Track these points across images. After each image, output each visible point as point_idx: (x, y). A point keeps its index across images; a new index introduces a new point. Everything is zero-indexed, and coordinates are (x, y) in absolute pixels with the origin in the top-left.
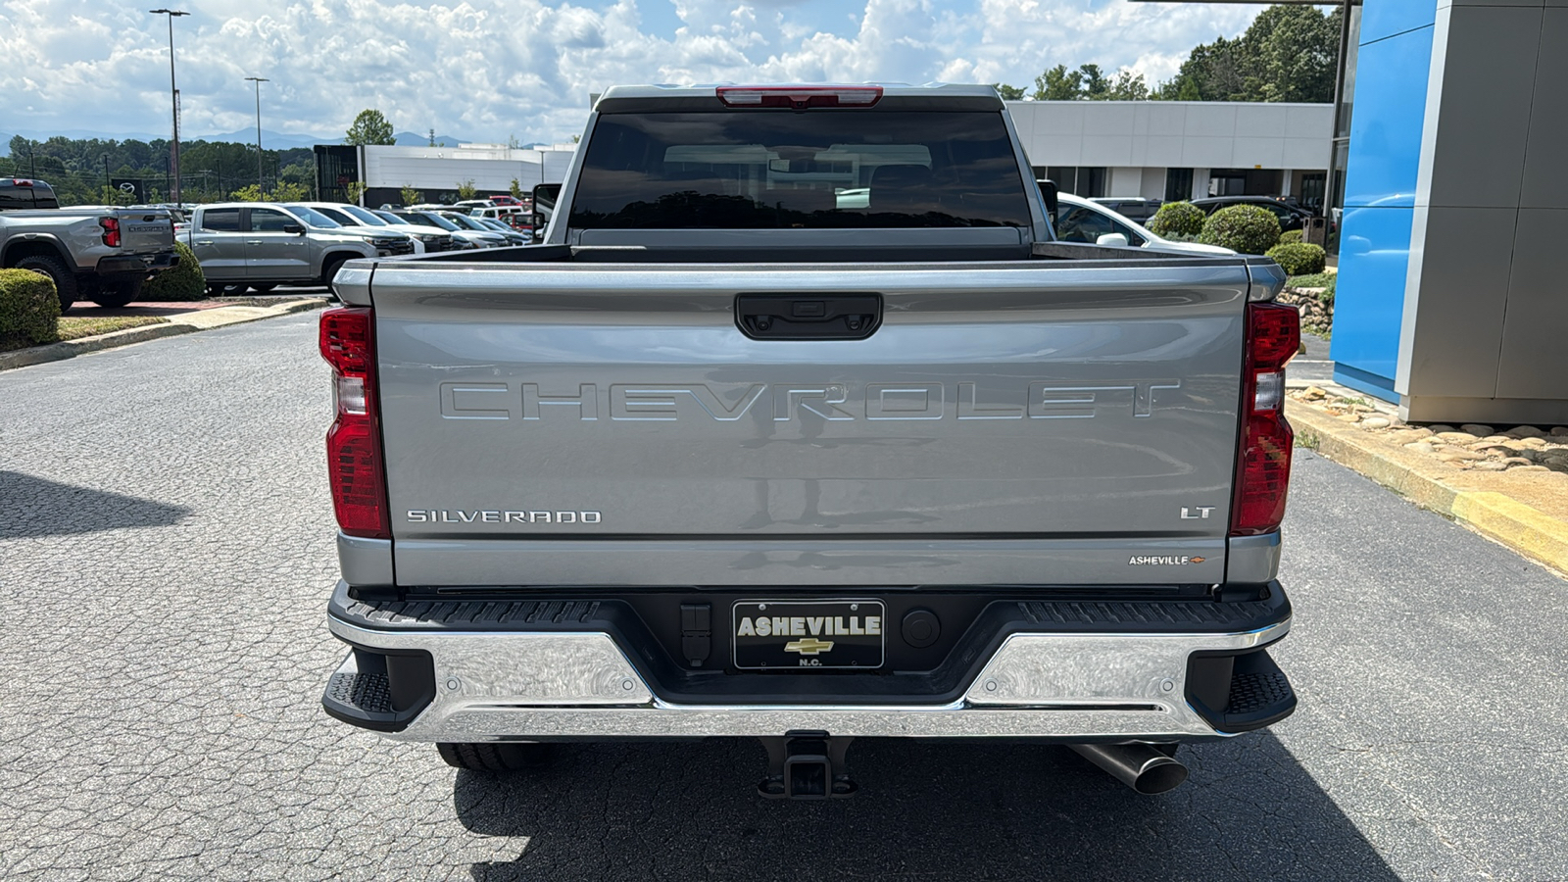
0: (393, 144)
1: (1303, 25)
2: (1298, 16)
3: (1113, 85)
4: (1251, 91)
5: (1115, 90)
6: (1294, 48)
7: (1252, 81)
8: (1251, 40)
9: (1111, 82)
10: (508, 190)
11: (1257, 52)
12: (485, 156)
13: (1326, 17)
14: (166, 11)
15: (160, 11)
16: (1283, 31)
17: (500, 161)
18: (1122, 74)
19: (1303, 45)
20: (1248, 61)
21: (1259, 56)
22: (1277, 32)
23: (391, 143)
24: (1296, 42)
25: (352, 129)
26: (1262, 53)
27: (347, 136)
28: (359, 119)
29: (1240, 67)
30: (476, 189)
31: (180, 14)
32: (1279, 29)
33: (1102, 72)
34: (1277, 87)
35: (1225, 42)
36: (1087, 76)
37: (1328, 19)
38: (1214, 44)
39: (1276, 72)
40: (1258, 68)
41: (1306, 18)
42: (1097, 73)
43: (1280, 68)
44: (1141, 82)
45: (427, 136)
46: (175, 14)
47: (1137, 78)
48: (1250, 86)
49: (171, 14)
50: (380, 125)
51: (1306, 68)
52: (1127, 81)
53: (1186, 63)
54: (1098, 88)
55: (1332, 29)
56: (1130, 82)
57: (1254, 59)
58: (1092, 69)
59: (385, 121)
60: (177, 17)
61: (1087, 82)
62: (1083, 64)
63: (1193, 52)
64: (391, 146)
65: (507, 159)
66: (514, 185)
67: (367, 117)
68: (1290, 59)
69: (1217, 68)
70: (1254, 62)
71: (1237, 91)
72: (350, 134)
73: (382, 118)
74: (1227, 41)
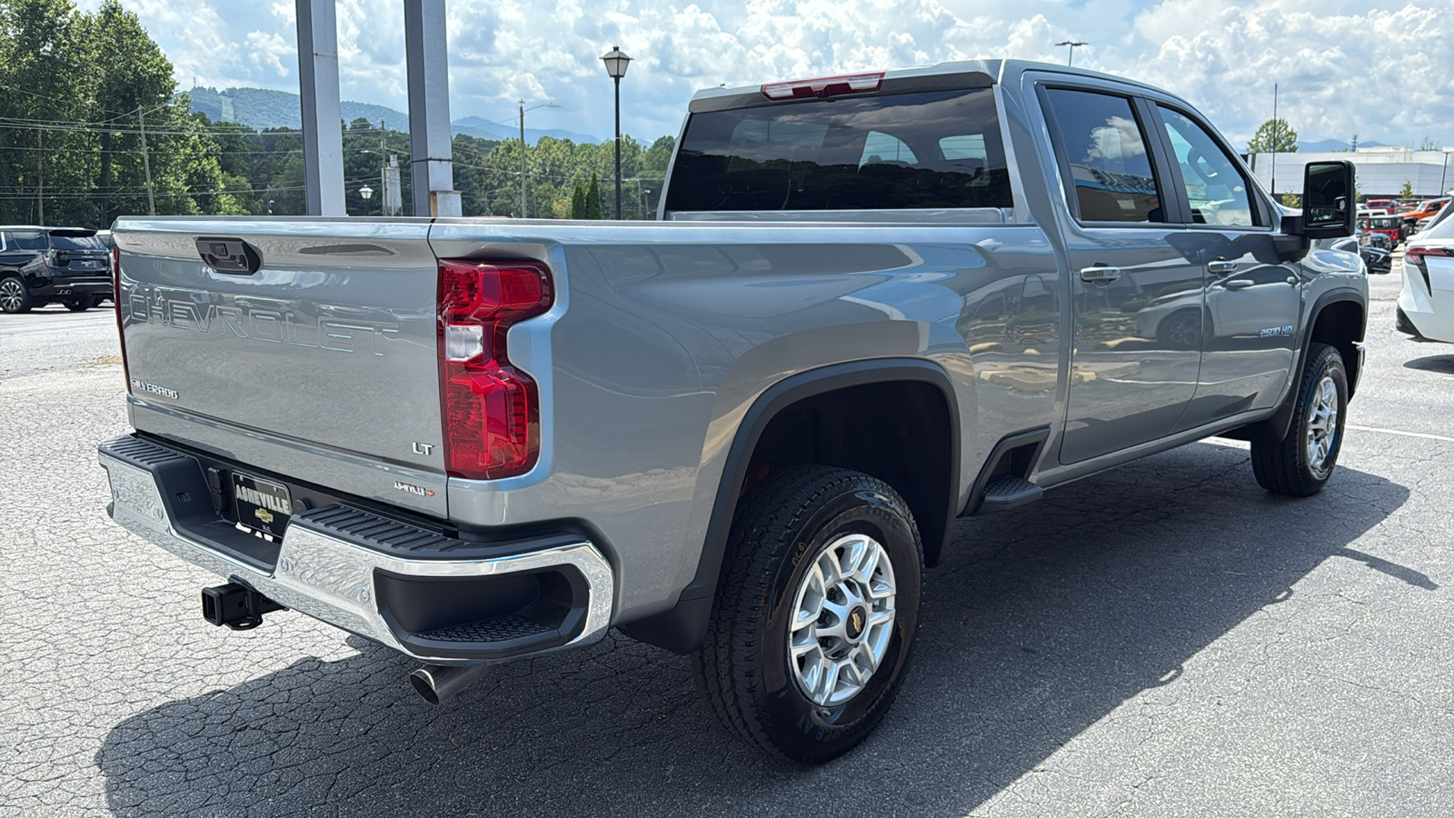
0: (1294, 151)
10: (1398, 194)
12: (1380, 160)
14: (1068, 43)
15: (1064, 44)
17: (1397, 164)
23: (1293, 150)
25: (1253, 140)
27: (1248, 146)
28: (1261, 130)
30: (1363, 194)
31: (1080, 44)
45: (1350, 141)
46: (1076, 45)
49: (1073, 45)
50: (1284, 133)
59: (1289, 130)
60: (1078, 47)
64: (1292, 153)
65: (1408, 162)
66: (1405, 188)
67: (1269, 128)
72: (1250, 144)
73: (1287, 127)
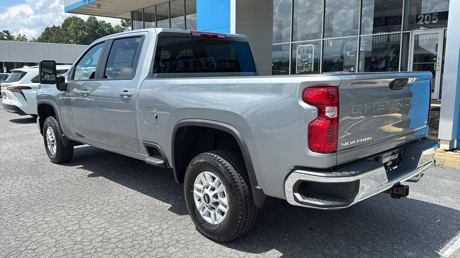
1: (79, 23)
2: (77, 21)
3: (15, 37)
4: (66, 41)
5: (16, 39)
6: (77, 30)
7: (66, 39)
8: (64, 26)
9: (14, 36)
11: (66, 30)
13: (85, 22)
16: (73, 25)
18: (18, 34)
19: (80, 29)
20: (64, 33)
21: (67, 31)
22: (71, 25)
24: (78, 28)
26: (68, 31)
29: (61, 34)
32: (72, 24)
33: (11, 33)
34: (74, 41)
35: (55, 27)
36: (6, 34)
37: (86, 22)
38: (52, 27)
39: (73, 36)
40: (67, 35)
41: (79, 21)
42: (9, 33)
43: (74, 35)
44: (25, 37)
47: (23, 36)
48: (65, 40)
51: (82, 36)
52: (20, 36)
53: (44, 32)
54: (10, 38)
55: (87, 25)
56: (21, 37)
57: (65, 32)
58: (7, 32)
61: (6, 36)
62: (4, 30)
63: (45, 29)
68: (76, 33)
69: (54, 34)
70: (66, 33)
71: (61, 41)
74: (56, 26)
